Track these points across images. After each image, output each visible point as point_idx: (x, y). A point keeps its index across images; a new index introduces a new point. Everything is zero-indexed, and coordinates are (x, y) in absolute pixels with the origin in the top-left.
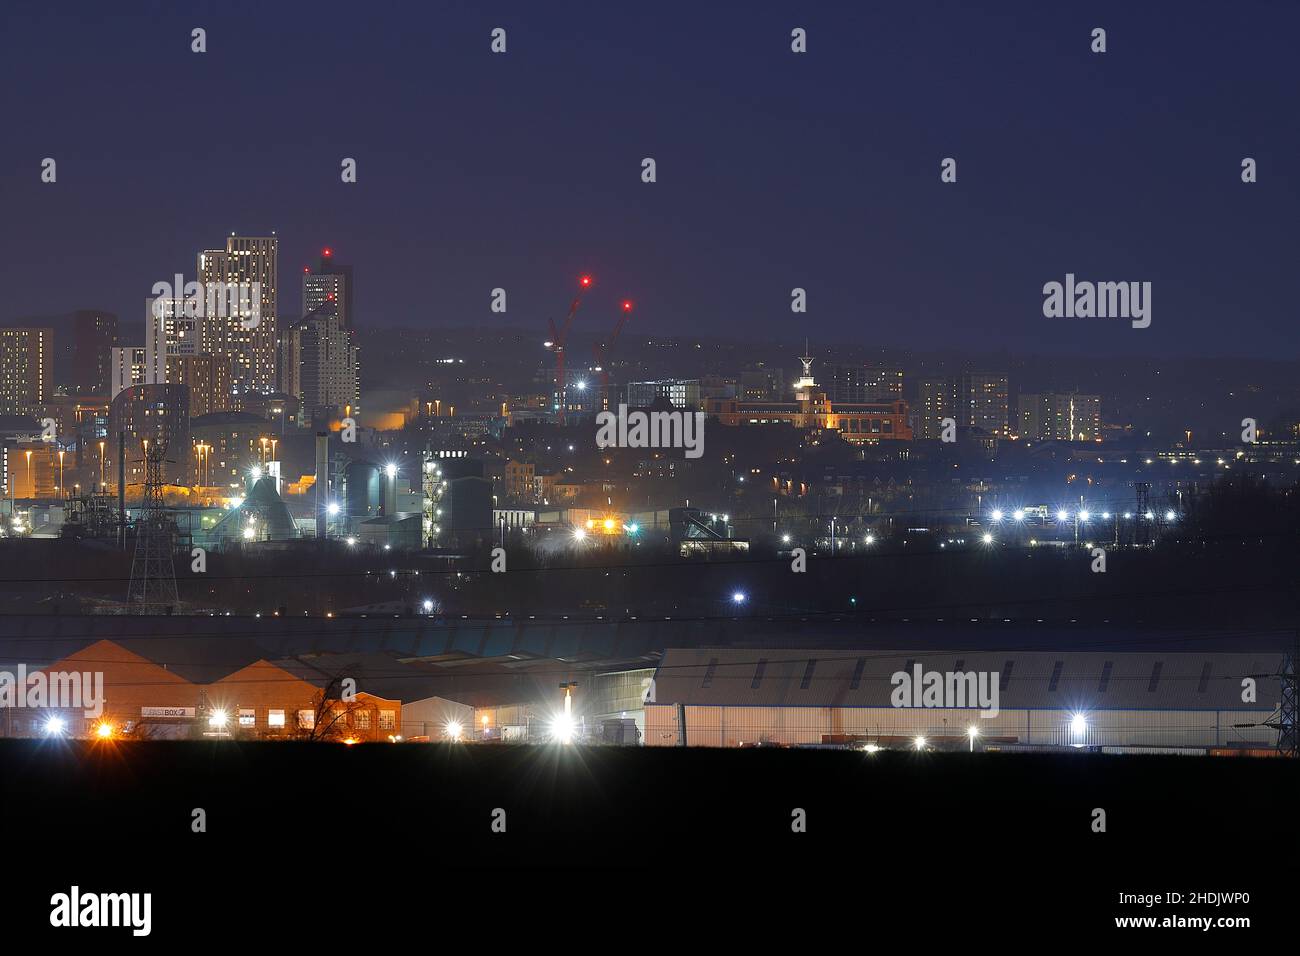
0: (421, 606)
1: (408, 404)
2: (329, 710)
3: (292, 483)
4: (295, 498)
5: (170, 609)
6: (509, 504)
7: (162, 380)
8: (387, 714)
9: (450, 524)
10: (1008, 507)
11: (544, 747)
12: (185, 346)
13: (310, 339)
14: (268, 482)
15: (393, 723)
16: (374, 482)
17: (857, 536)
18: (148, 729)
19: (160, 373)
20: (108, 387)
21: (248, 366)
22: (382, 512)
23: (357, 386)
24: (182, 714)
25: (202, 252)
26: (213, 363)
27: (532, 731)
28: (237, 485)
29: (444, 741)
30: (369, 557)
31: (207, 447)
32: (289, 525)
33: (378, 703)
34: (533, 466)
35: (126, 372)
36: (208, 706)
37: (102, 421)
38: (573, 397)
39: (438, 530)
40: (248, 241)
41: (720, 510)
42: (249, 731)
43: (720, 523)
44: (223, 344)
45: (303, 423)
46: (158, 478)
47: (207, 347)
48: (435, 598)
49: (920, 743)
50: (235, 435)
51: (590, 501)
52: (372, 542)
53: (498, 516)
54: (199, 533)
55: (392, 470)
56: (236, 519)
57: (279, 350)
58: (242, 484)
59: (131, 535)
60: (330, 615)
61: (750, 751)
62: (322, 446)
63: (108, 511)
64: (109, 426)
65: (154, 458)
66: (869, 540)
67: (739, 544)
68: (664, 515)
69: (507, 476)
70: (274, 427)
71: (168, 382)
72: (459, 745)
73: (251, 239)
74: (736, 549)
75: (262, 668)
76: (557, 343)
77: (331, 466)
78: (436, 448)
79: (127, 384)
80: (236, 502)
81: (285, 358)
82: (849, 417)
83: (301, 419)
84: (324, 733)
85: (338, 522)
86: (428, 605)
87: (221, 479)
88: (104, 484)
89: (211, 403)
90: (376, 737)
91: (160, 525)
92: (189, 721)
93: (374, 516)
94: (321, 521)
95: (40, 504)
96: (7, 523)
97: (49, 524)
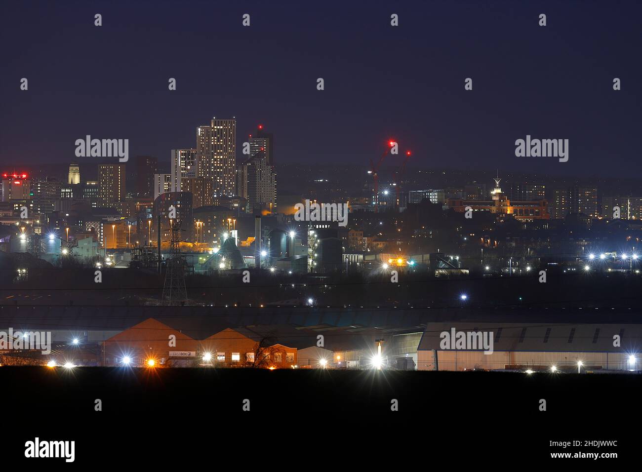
0: (307, 301)
1: (300, 202)
2: (261, 353)
3: (243, 240)
4: (245, 248)
5: (183, 303)
6: (350, 251)
7: (179, 190)
8: (290, 355)
9: (321, 261)
10: (597, 253)
11: (367, 371)
12: (190, 173)
13: (252, 170)
14: (231, 240)
15: (293, 359)
16: (283, 240)
17: (522, 266)
18: (172, 362)
19: (178, 187)
20: (152, 193)
21: (221, 183)
22: (288, 255)
23: (275, 193)
24: (189, 355)
25: (199, 127)
26: (204, 181)
27: (362, 362)
28: (216, 242)
29: (318, 368)
30: (281, 277)
31: (201, 223)
32: (242, 262)
33: (285, 350)
34: (362, 232)
35: (162, 186)
36: (202, 351)
37: (149, 210)
38: (382, 199)
39: (315, 264)
40: (222, 122)
41: (455, 254)
42: (222, 363)
43: (455, 260)
44: (209, 172)
45: (249, 211)
46: (177, 238)
47: (201, 174)
48: (314, 298)
49: (554, 369)
50: (215, 217)
51: (391, 250)
52: (283, 270)
53: (345, 257)
54: (198, 265)
55: (292, 234)
56: (215, 258)
57: (237, 175)
58: (219, 242)
59: (164, 266)
60: (262, 306)
61: (469, 373)
62: (258, 222)
63: (153, 255)
64: (153, 213)
65: (175, 228)
66: (529, 269)
67: (464, 271)
68: (427, 256)
69: (350, 237)
70: (234, 213)
71: (182, 191)
72: (326, 370)
73: (223, 121)
74: (462, 273)
75: (228, 332)
76: (374, 172)
77: (263, 233)
78: (314, 223)
79: (162, 192)
80: (215, 250)
81: (240, 179)
82: (519, 208)
83: (248, 209)
84: (259, 364)
85: (266, 260)
86: (310, 301)
87: (208, 239)
88: (151, 241)
89: (203, 202)
90: (285, 366)
91: (178, 262)
92: (193, 358)
93: (284, 257)
94: (258, 259)
95: (119, 251)
96: (103, 260)
97: (123, 262)
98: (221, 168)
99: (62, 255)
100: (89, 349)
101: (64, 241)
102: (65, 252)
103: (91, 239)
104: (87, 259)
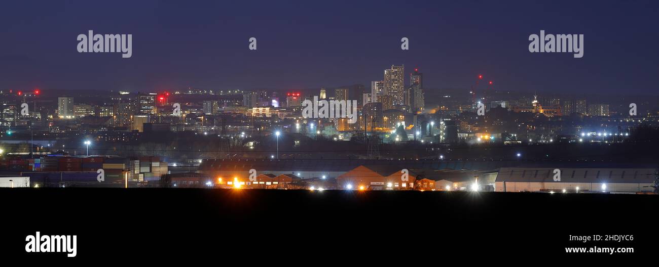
0: (439, 157)
1: (436, 107)
2: (417, 183)
3: (408, 127)
4: (408, 130)
5: (378, 158)
6: (462, 132)
7: (375, 102)
8: (431, 184)
9: (447, 137)
10: (586, 132)
11: (470, 192)
12: (381, 93)
13: (412, 91)
14: (402, 127)
15: (433, 186)
16: (428, 126)
17: (548, 139)
18: (372, 188)
19: (375, 100)
21: (397, 98)
22: (430, 134)
23: (424, 103)
25: (385, 70)
26: (388, 97)
27: (467, 188)
29: (446, 190)
30: (427, 145)
31: (387, 118)
32: (407, 137)
33: (429, 181)
34: (467, 122)
35: (367, 99)
36: (387, 182)
39: (444, 138)
41: (514, 133)
42: (397, 188)
43: (514, 136)
44: (391, 93)
46: (374, 125)
47: (387, 93)
48: (444, 155)
49: (564, 191)
50: (393, 115)
51: (482, 131)
52: (428, 141)
53: (459, 135)
54: (385, 139)
55: (432, 123)
56: (394, 135)
57: (404, 94)
58: (395, 127)
59: (368, 140)
60: (417, 159)
61: (522, 193)
62: (415, 118)
63: (362, 134)
64: (362, 113)
65: (374, 121)
66: (551, 140)
67: (519, 142)
68: (500, 134)
69: (461, 125)
70: (403, 113)
71: (377, 102)
72: (449, 192)
73: (398, 67)
74: (518, 143)
76: (473, 92)
77: (417, 123)
78: (443, 118)
79: (367, 103)
80: (394, 131)
82: (546, 110)
83: (410, 111)
84: (416, 189)
85: (419, 136)
86: (442, 157)
87: (390, 125)
88: (361, 127)
89: (388, 107)
90: (429, 190)
91: (375, 137)
92: (382, 185)
93: (428, 135)
94: (415, 136)
95: (345, 132)
96: (337, 137)
97: (348, 137)
98: (397, 90)
99: (318, 134)
100: (331, 181)
101: (318, 128)
102: (319, 132)
103: (331, 126)
104: (329, 136)
